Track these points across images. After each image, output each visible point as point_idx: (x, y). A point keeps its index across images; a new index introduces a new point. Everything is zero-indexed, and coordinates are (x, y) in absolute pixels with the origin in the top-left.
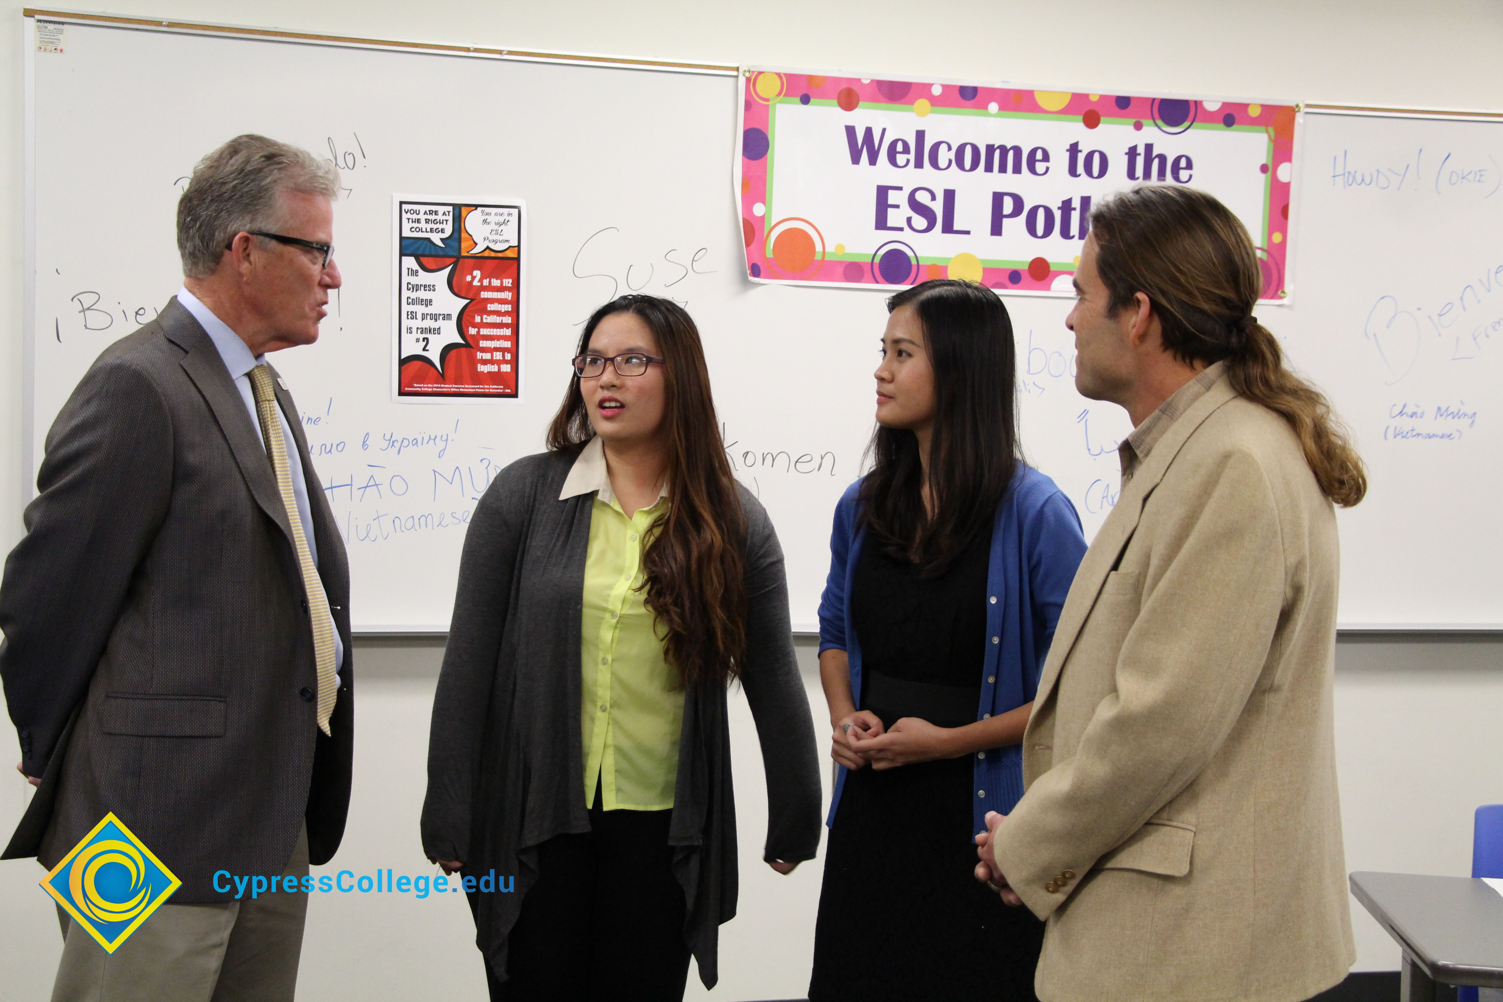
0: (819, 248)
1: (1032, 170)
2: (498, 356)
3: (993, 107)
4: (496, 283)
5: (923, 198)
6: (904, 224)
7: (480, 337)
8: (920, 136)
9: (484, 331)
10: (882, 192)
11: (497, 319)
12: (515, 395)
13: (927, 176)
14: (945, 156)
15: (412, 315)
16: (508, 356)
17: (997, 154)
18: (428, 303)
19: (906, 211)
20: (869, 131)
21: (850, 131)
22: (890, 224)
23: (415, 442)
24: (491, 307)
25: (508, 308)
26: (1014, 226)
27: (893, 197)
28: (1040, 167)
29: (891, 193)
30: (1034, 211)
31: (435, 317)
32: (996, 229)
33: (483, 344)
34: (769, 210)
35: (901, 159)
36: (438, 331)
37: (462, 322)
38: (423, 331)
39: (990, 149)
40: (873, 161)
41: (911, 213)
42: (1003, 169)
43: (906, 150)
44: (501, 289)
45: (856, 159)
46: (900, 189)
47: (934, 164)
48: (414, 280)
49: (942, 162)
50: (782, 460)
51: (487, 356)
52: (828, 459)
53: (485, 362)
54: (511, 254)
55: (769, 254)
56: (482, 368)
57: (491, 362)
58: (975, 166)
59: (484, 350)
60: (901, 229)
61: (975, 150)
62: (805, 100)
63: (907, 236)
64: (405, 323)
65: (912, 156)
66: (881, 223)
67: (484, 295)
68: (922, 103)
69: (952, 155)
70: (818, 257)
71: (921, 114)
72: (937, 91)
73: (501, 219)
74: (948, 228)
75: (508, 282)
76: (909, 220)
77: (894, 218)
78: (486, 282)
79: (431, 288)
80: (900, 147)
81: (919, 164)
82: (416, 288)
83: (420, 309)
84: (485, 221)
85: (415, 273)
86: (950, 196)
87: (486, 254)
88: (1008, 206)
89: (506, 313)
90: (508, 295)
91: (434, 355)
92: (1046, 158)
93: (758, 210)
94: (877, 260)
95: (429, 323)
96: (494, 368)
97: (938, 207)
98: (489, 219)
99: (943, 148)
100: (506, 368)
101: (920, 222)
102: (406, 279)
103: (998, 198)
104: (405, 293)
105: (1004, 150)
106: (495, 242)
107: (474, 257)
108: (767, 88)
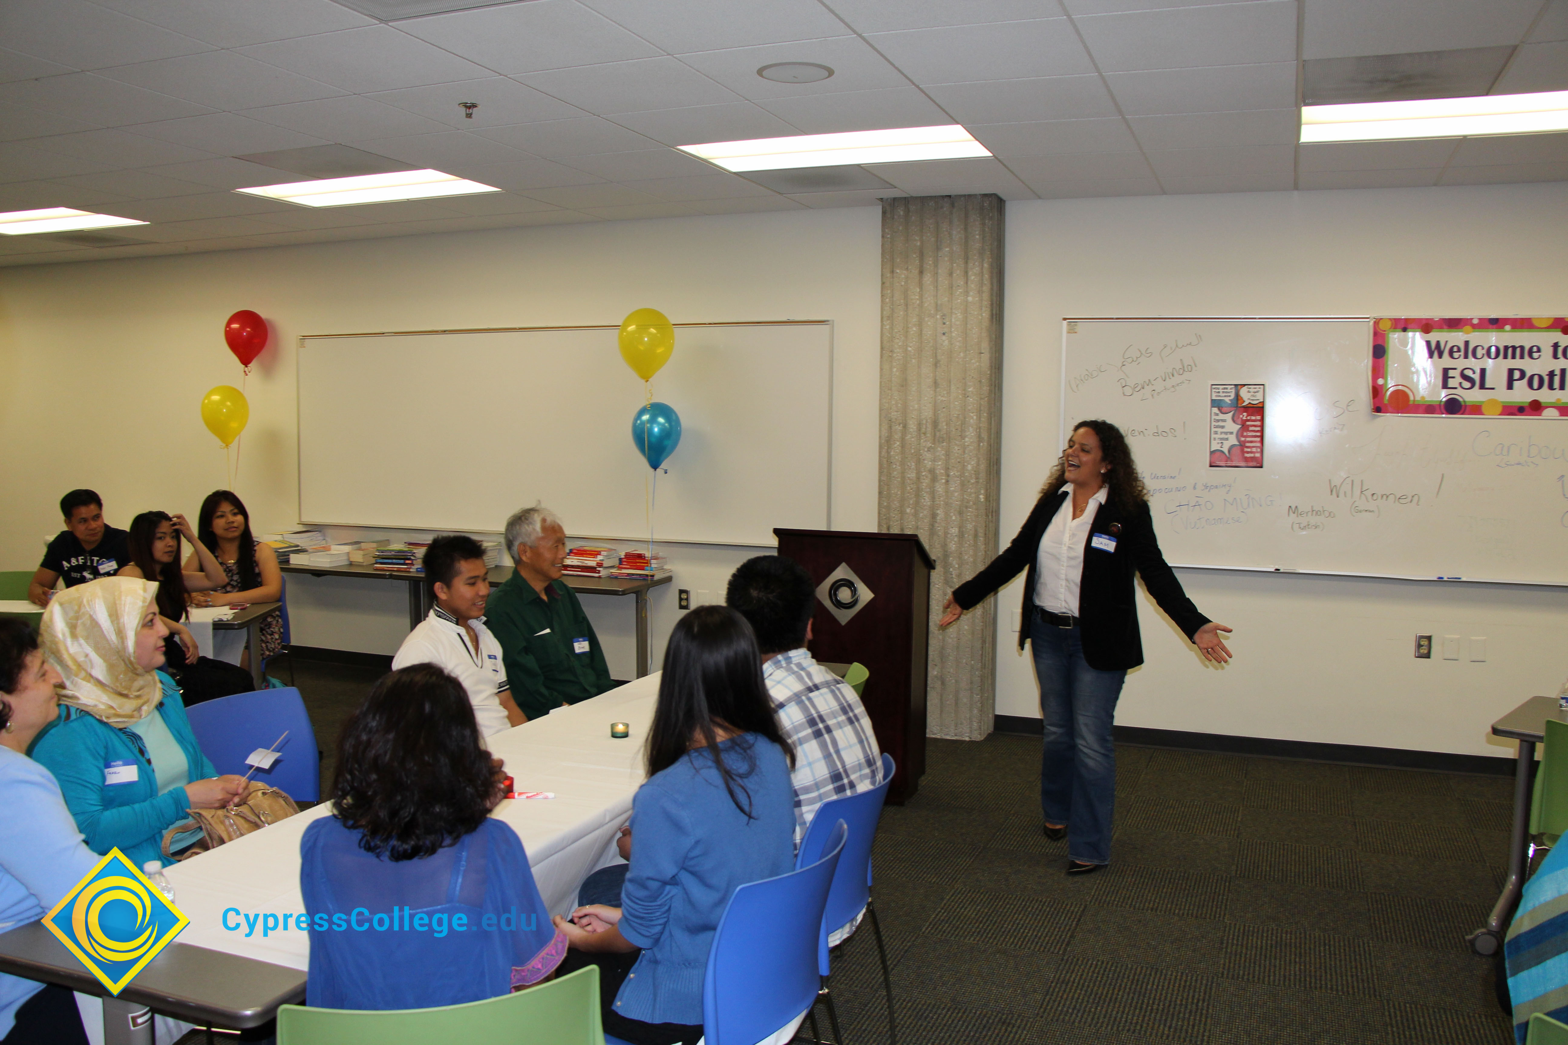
0: (1412, 398)
1: (1531, 357)
2: (1254, 450)
3: (1507, 327)
4: (1253, 418)
5: (1469, 373)
6: (1457, 385)
7: (1245, 442)
8: (1467, 343)
9: (1248, 439)
10: (1446, 371)
11: (1254, 434)
12: (1261, 467)
13: (1471, 362)
14: (1480, 352)
15: (1216, 433)
16: (1259, 450)
17: (1510, 350)
18: (1223, 427)
19: (1459, 379)
20: (1438, 343)
21: (1428, 343)
22: (1450, 386)
23: (1216, 487)
24: (1251, 429)
25: (1259, 429)
26: (1521, 385)
27: (1451, 373)
28: (1536, 355)
29: (1450, 371)
30: (1532, 377)
31: (1226, 433)
32: (1510, 387)
33: (1248, 445)
34: (1386, 381)
35: (1456, 355)
36: (1227, 439)
37: (1239, 435)
38: (1221, 439)
39: (1506, 348)
40: (1441, 356)
41: (1461, 380)
42: (1514, 357)
43: (1459, 351)
44: (1256, 421)
45: (1431, 355)
46: (1455, 369)
47: (1475, 356)
48: (1217, 418)
49: (1479, 355)
50: (1391, 497)
51: (1249, 450)
52: (1416, 498)
53: (1248, 452)
54: (1260, 405)
55: (1386, 402)
56: (1248, 455)
57: (1251, 452)
58: (1496, 356)
59: (1248, 447)
60: (1456, 388)
61: (1497, 349)
62: (1405, 330)
63: (1459, 391)
64: (1213, 436)
65: (1462, 353)
66: (1445, 386)
67: (1248, 423)
68: (1468, 328)
69: (1484, 352)
70: (1411, 403)
71: (1467, 333)
72: (1475, 321)
73: (1255, 390)
74: (1482, 387)
75: (1259, 418)
76: (1460, 383)
77: (1451, 383)
78: (1249, 418)
79: (1224, 421)
80: (1455, 349)
81: (1466, 357)
82: (1218, 421)
83: (1219, 430)
84: (1249, 392)
85: (1217, 415)
86: (1483, 371)
87: (1249, 405)
88: (1517, 375)
89: (1257, 431)
90: (1259, 423)
91: (1225, 450)
92: (1539, 351)
93: (1380, 381)
94: (1442, 403)
95: (1223, 436)
96: (1252, 455)
97: (1476, 377)
98: (1250, 390)
99: (1479, 349)
100: (1258, 455)
101: (1467, 385)
102: (1214, 417)
103: (1511, 372)
104: (1213, 423)
105: (1514, 348)
106: (1252, 400)
107: (1244, 407)
108: (1384, 326)
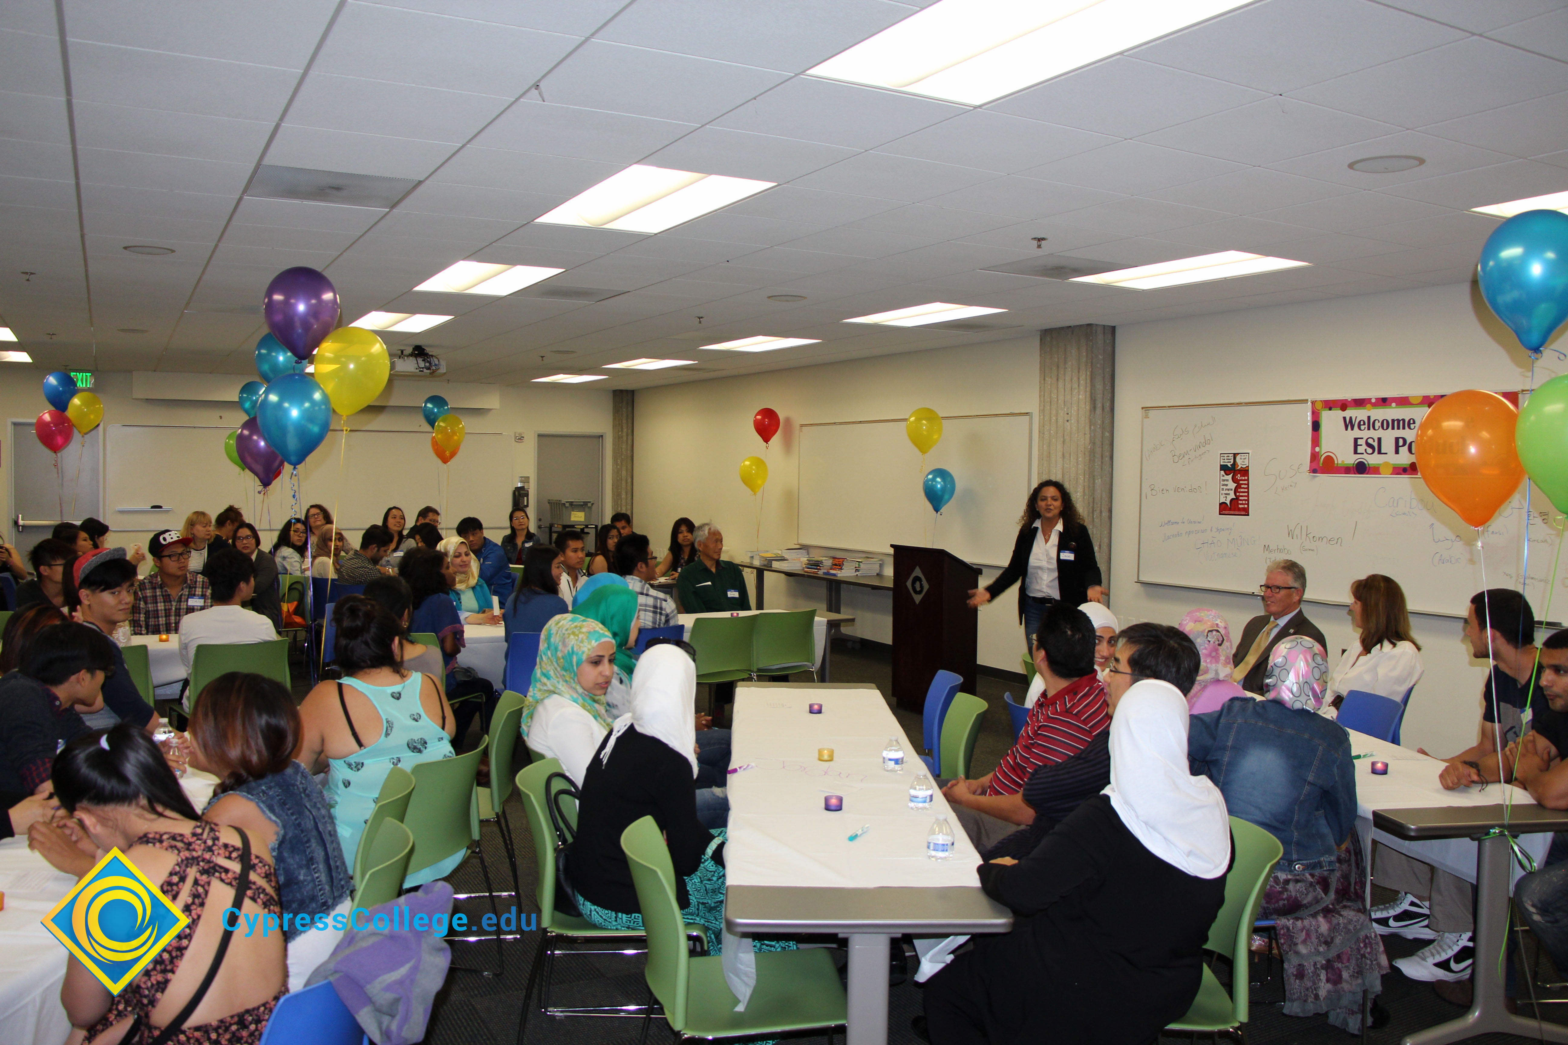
0: (1336, 462)
1: (1409, 428)
2: (1244, 502)
3: (1394, 405)
4: (1243, 478)
5: (1370, 441)
6: (1364, 452)
7: (1239, 496)
8: (1369, 418)
9: (1241, 494)
10: (1356, 440)
11: (1244, 490)
12: (1248, 515)
13: (1373, 434)
14: (1377, 425)
15: (1223, 489)
16: (1247, 502)
17: (1396, 422)
18: (1227, 485)
19: (1365, 447)
20: (1351, 418)
21: (1345, 418)
22: (1359, 452)
23: (1223, 530)
24: (1242, 486)
25: (1246, 486)
26: (1404, 450)
27: (1360, 442)
28: (1412, 426)
29: (1359, 440)
30: (1411, 444)
31: (1228, 490)
32: (1397, 452)
33: (1241, 498)
34: (1321, 449)
35: (1362, 427)
36: (1229, 494)
37: (1236, 491)
38: (1226, 494)
39: (1393, 421)
40: (1352, 429)
42: (1398, 428)
43: (1364, 424)
44: (1245, 480)
45: (1346, 429)
46: (1362, 438)
47: (1374, 428)
48: (1224, 478)
49: (1377, 428)
50: (1325, 539)
51: (1241, 502)
52: (1340, 540)
54: (1247, 469)
55: (1321, 465)
56: (1241, 506)
57: (1242, 504)
58: (1387, 428)
59: (1241, 500)
60: (1362, 454)
61: (1388, 422)
62: (1330, 409)
63: (1365, 456)
64: (1221, 492)
65: (1366, 426)
66: (1356, 452)
67: (1241, 482)
68: (1369, 406)
69: (1380, 424)
70: (1336, 465)
71: (1368, 410)
72: (1373, 401)
73: (1244, 458)
74: (1380, 452)
75: (1246, 478)
76: (1365, 450)
77: (1360, 449)
78: (1241, 478)
79: (1227, 480)
80: (1362, 423)
81: (1369, 429)
82: (1224, 480)
83: (1225, 487)
84: (1241, 459)
85: (1223, 476)
86: (1379, 439)
87: (1241, 469)
88: (1401, 442)
89: (1246, 488)
90: (1246, 482)
91: (1228, 503)
92: (1414, 423)
93: (1317, 449)
94: (1354, 466)
95: (1227, 492)
96: (1243, 506)
97: (1376, 444)
99: (1377, 421)
100: (1246, 506)
101: (1370, 450)
102: (1222, 478)
103: (1397, 439)
104: (1222, 483)
105: (1398, 421)
106: (1243, 465)
107: (1238, 470)
108: (1319, 406)
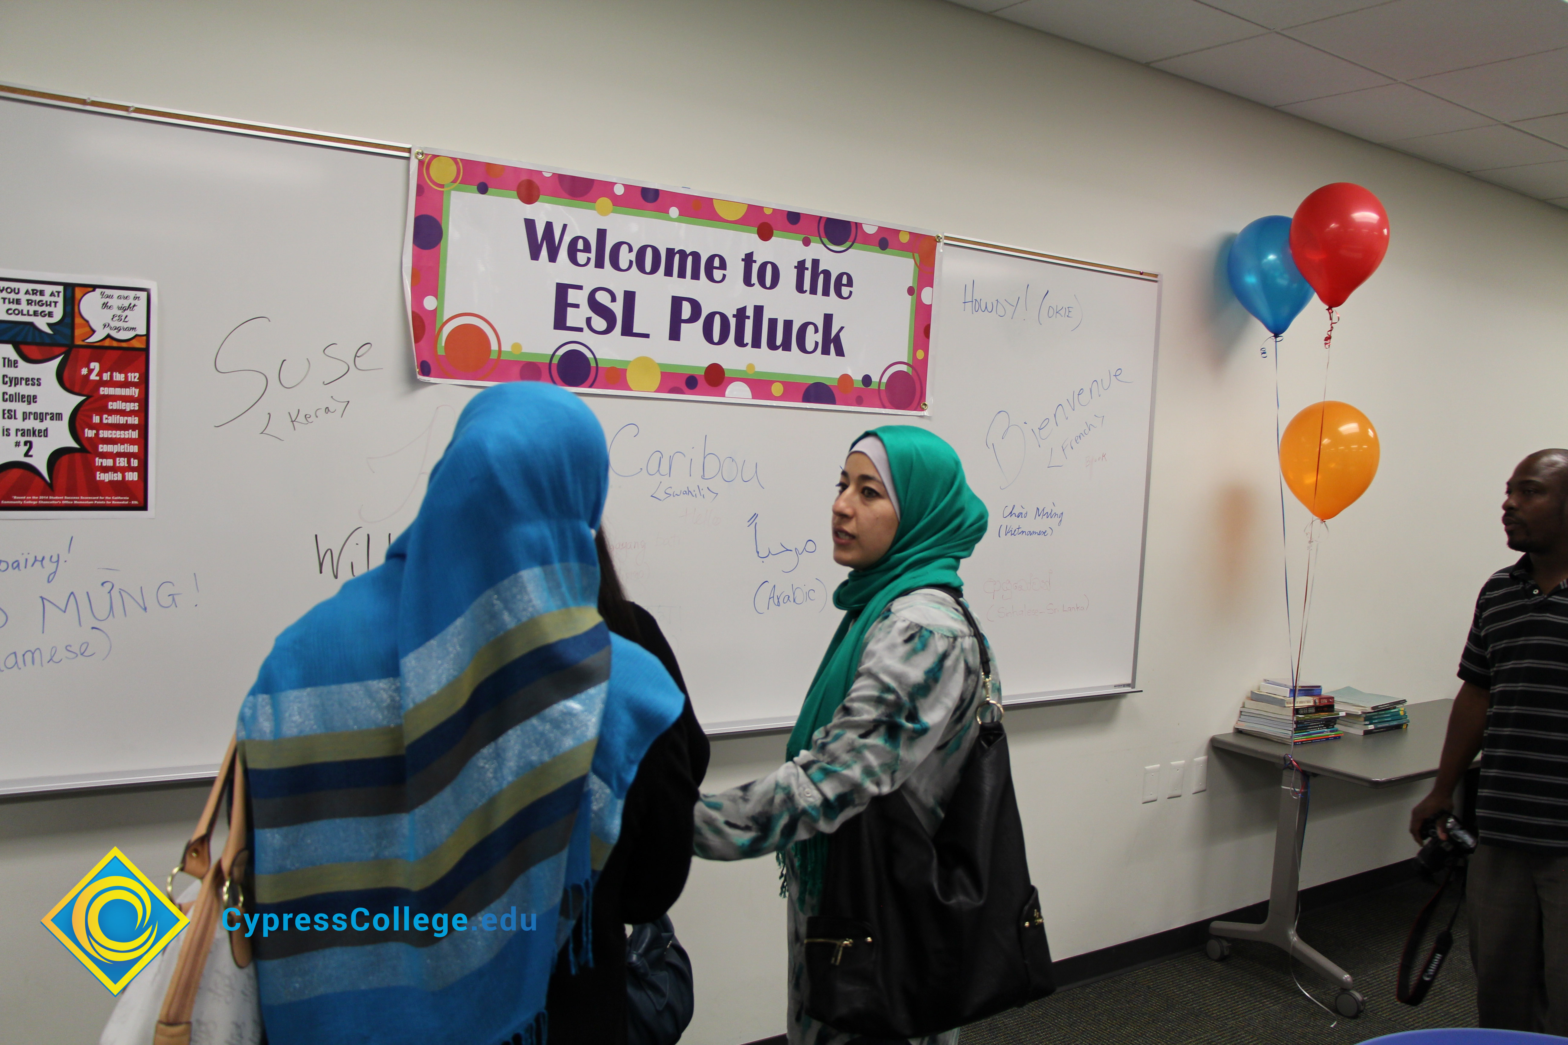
0: (494, 346)
1: (710, 277)
2: (122, 462)
3: (674, 212)
4: (119, 377)
5: (603, 298)
6: (583, 325)
7: (98, 441)
8: (602, 234)
9: (104, 434)
10: (562, 290)
11: (122, 420)
12: (144, 507)
13: (607, 277)
14: (626, 257)
15: (13, 415)
16: (135, 463)
17: (677, 258)
18: (31, 399)
19: (585, 311)
20: (549, 226)
21: (530, 224)
22: (569, 324)
23: (17, 565)
24: (112, 405)
25: (135, 406)
26: (692, 332)
27: (573, 296)
28: (717, 274)
29: (571, 291)
30: (711, 317)
31: (40, 417)
32: (675, 335)
33: (103, 448)
34: (441, 303)
35: (582, 257)
36: (44, 433)
37: (76, 423)
38: (27, 433)
39: (670, 252)
40: (553, 258)
41: (591, 314)
42: (682, 274)
43: (587, 248)
44: (126, 384)
45: (535, 255)
46: (580, 288)
47: (615, 265)
48: (13, 372)
49: (623, 263)
51: (109, 462)
53: (105, 470)
54: (136, 344)
55: (441, 351)
56: (102, 477)
57: (114, 469)
58: (655, 269)
59: (105, 455)
60: (580, 330)
61: (656, 253)
62: (483, 189)
63: (586, 336)
65: (593, 255)
66: (560, 323)
67: (104, 391)
68: (604, 202)
69: (633, 256)
70: (494, 356)
71: (603, 213)
72: (619, 190)
73: (126, 303)
74: (628, 331)
75: (134, 377)
76: (589, 320)
77: (574, 317)
78: (106, 376)
79: (35, 382)
80: (580, 245)
81: (600, 264)
82: (15, 381)
83: (20, 407)
84: (105, 305)
85: (13, 364)
86: (630, 297)
87: (107, 343)
88: (686, 311)
89: (132, 413)
90: (134, 392)
91: (40, 462)
92: (723, 266)
93: (430, 303)
94: (555, 361)
95: (32, 424)
96: (118, 477)
97: (618, 308)
98: (111, 302)
99: (624, 249)
100: (132, 476)
101: (600, 323)
103: (677, 302)
105: (683, 254)
106: (119, 329)
107: (91, 347)
108: (442, 173)
